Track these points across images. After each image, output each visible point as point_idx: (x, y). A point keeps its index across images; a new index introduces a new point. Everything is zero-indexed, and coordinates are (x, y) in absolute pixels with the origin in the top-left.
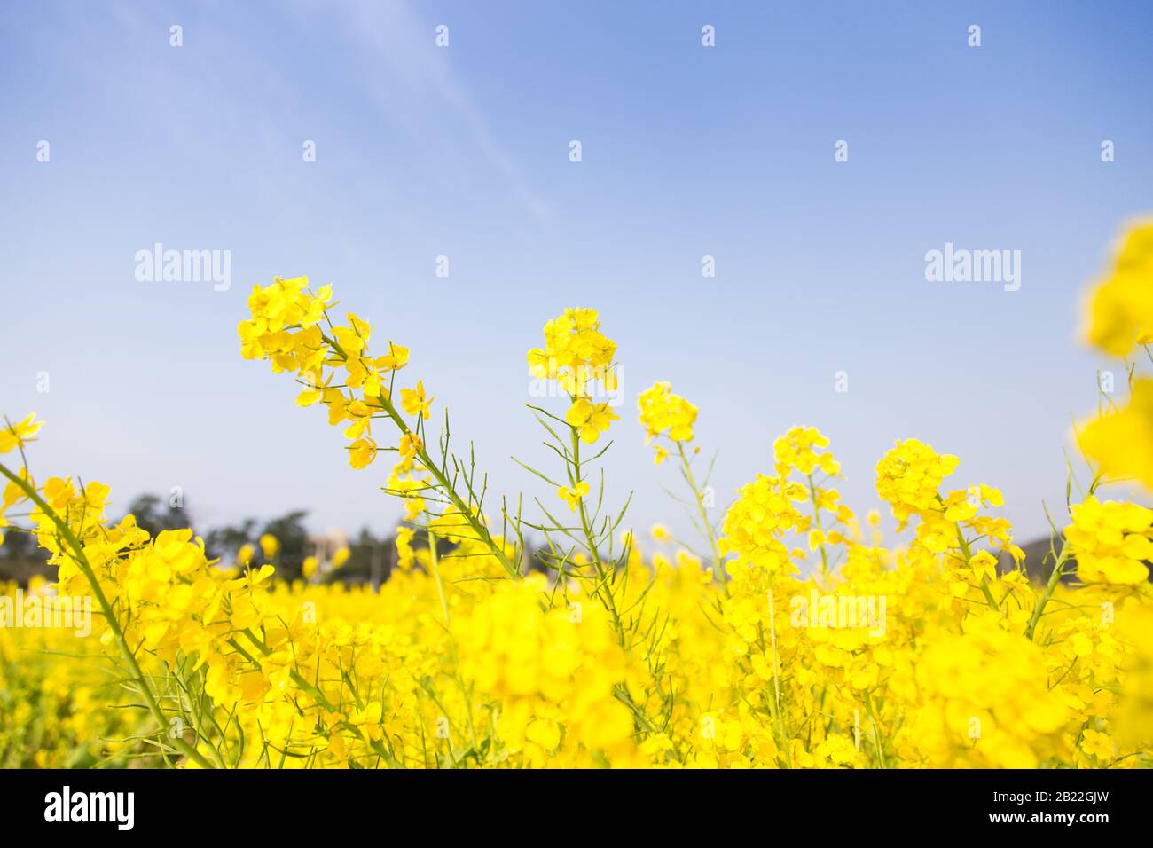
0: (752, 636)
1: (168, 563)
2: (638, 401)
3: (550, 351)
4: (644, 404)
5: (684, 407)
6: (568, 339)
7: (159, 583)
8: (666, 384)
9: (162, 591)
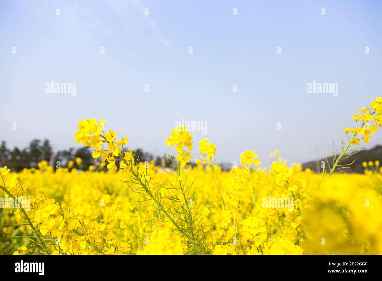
0: (229, 221)
1: (48, 212)
2: (198, 144)
3: (173, 138)
4: (200, 145)
5: (212, 146)
6: (178, 136)
7: (44, 218)
8: (207, 139)
9: (46, 220)
